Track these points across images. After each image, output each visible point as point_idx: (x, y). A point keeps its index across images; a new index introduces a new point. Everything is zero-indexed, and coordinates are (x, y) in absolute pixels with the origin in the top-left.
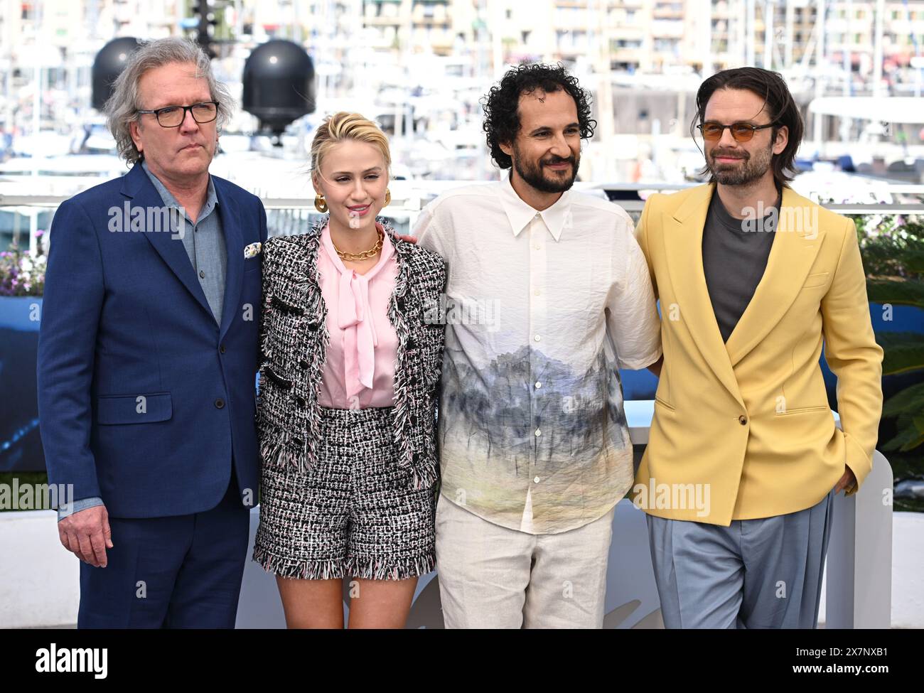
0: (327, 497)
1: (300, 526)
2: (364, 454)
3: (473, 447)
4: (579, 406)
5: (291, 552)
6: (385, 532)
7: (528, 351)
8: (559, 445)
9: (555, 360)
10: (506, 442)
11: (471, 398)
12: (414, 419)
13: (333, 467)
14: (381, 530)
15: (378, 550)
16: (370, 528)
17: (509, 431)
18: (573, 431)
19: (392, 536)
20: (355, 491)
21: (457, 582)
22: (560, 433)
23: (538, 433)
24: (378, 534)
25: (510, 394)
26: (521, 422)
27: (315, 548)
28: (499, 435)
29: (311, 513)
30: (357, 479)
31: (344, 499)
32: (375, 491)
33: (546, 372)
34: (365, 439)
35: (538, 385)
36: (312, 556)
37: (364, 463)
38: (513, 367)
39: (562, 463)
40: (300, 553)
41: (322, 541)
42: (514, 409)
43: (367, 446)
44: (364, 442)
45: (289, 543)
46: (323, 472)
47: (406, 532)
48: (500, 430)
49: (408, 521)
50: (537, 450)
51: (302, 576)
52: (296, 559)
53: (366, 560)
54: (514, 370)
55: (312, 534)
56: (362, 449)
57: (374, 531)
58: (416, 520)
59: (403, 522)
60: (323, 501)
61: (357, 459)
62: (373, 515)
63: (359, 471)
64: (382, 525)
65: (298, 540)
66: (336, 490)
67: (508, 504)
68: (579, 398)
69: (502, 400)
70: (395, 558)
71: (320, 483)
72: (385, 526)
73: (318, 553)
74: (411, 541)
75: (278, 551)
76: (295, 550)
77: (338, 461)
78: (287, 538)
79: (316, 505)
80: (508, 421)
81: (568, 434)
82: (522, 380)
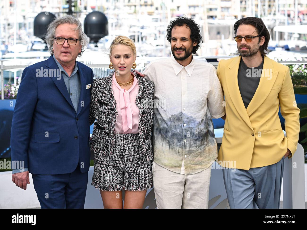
0: (116, 163)
1: (107, 173)
2: (128, 149)
3: (164, 146)
4: (199, 131)
5: (105, 182)
6: (136, 175)
7: (181, 113)
8: (192, 145)
9: (190, 116)
10: (175, 144)
11: (163, 129)
12: (146, 137)
13: (118, 153)
14: (134, 174)
15: (134, 181)
16: (131, 174)
17: (175, 141)
18: (197, 140)
19: (138, 176)
20: (126, 161)
21: (160, 191)
22: (193, 141)
23: (185, 141)
24: (134, 176)
25: (176, 128)
26: (179, 137)
27: (112, 180)
28: (172, 142)
29: (111, 169)
30: (126, 157)
31: (122, 164)
32: (132, 161)
33: (188, 120)
34: (129, 144)
35: (185, 125)
36: (112, 183)
37: (129, 152)
38: (176, 119)
39: (194, 150)
40: (108, 182)
41: (115, 178)
42: (177, 133)
43: (130, 146)
44: (129, 145)
45: (104, 179)
46: (115, 155)
47: (143, 175)
48: (172, 140)
49: (144, 171)
50: (185, 147)
51: (108, 190)
52: (106, 184)
53: (129, 184)
54: (177, 120)
55: (112, 176)
56: (128, 147)
57: (132, 175)
58: (146, 171)
59: (142, 171)
60: (115, 165)
61: (126, 151)
62: (132, 169)
63: (127, 154)
64: (135, 172)
65: (107, 178)
66: (119, 161)
67: (176, 165)
68: (199, 129)
69: (173, 130)
70: (139, 184)
71: (114, 159)
72: (136, 173)
73: (114, 182)
74: (144, 178)
75: (100, 182)
76: (106, 181)
77: (120, 151)
78: (103, 177)
79: (113, 166)
80: (175, 137)
81: (195, 141)
82: (180, 123)
